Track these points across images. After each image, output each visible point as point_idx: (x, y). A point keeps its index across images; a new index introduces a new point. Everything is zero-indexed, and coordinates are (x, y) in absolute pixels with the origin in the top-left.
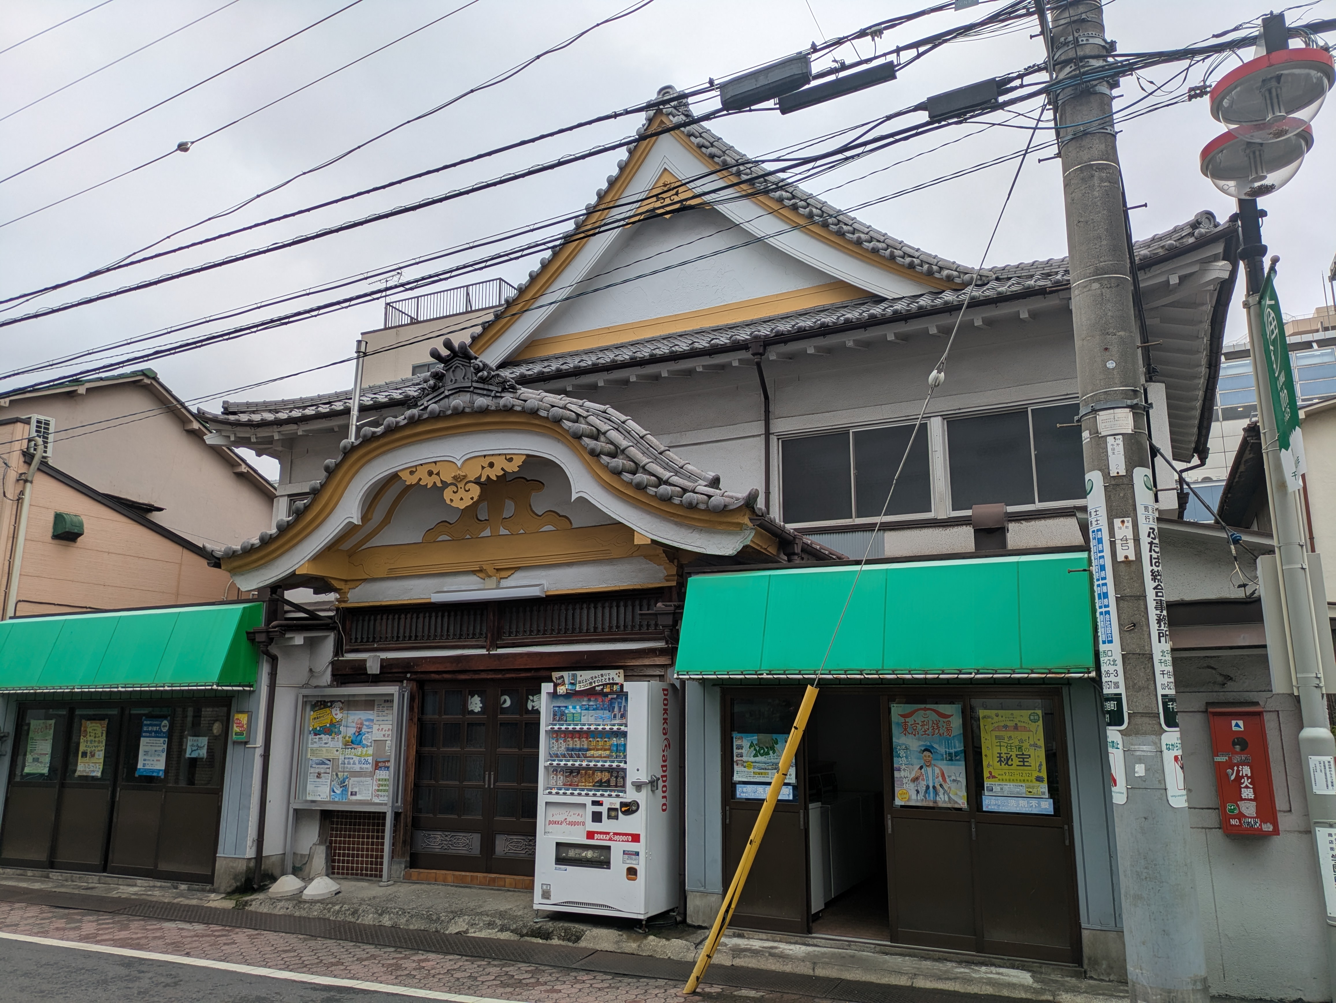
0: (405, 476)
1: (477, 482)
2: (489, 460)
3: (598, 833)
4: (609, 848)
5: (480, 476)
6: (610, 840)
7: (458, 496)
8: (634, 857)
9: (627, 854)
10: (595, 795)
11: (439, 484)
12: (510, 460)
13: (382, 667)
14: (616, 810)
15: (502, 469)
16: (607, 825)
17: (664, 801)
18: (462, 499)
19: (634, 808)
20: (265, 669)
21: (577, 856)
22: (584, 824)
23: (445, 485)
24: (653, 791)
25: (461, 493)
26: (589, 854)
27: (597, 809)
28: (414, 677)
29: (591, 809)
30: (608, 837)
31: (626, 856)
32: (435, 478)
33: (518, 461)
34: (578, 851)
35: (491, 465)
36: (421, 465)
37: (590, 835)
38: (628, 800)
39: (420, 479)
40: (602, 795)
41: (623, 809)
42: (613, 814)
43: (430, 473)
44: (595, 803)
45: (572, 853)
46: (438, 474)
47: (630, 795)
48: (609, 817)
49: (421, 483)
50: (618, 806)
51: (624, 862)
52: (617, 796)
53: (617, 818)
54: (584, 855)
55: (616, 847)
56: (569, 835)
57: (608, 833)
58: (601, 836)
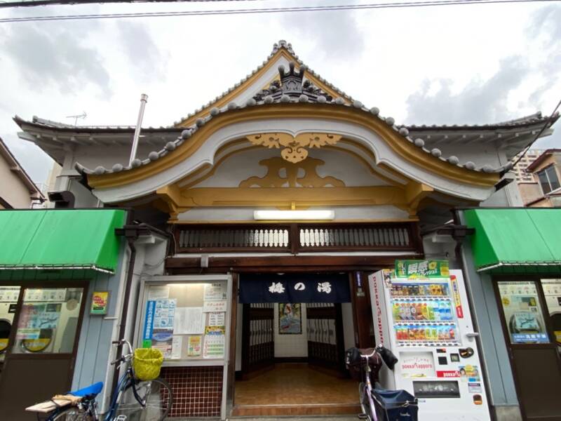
0: (252, 139)
1: (306, 147)
2: (315, 136)
3: (445, 372)
4: (456, 383)
5: (309, 145)
6: (456, 376)
7: (292, 155)
8: (477, 387)
10: (438, 345)
11: (278, 147)
12: (331, 137)
13: (209, 263)
14: (457, 355)
15: (326, 142)
16: (451, 366)
18: (295, 157)
19: (470, 353)
21: (431, 390)
22: (433, 366)
23: (282, 147)
25: (295, 153)
26: (440, 388)
27: (442, 355)
28: (236, 270)
29: (437, 355)
30: (454, 375)
31: (471, 387)
32: (274, 143)
33: (337, 138)
34: (430, 386)
35: (317, 139)
36: (265, 134)
37: (440, 374)
38: (464, 347)
39: (264, 142)
40: (444, 345)
41: (463, 354)
42: (455, 358)
43: (271, 139)
44: (439, 351)
45: (426, 388)
46: (278, 140)
47: (465, 344)
48: (452, 361)
49: (264, 145)
50: (458, 352)
51: (470, 392)
52: (456, 345)
53: (459, 360)
54: (436, 388)
55: (462, 381)
56: (423, 375)
57: (454, 372)
58: (449, 374)
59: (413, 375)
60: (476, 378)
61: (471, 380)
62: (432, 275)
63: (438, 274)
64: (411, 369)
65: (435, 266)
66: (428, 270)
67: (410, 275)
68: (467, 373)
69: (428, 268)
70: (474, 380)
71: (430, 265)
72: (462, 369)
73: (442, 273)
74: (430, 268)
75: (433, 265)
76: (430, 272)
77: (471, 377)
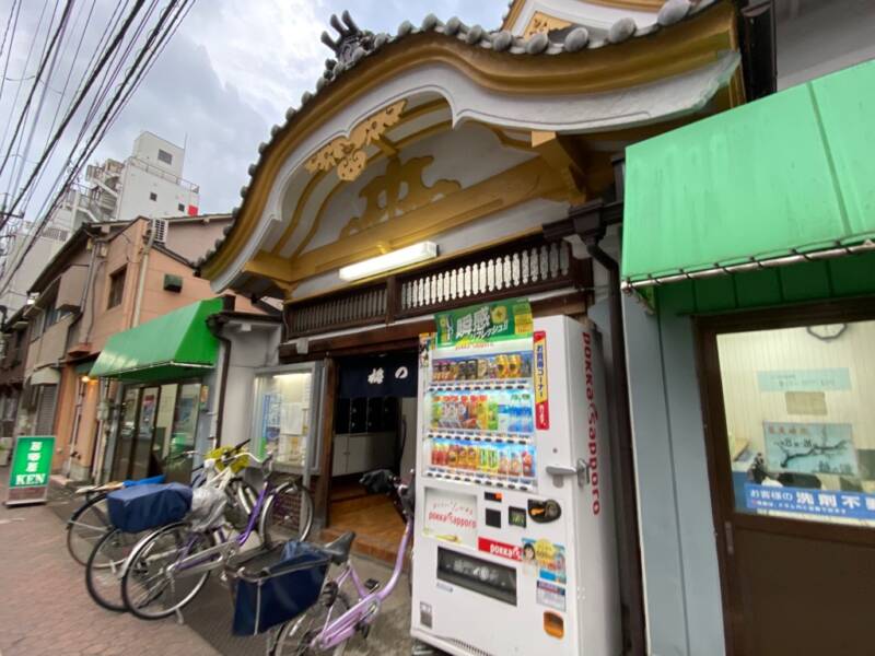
0: (309, 166)
2: (372, 120)
3: (496, 544)
4: (513, 572)
6: (514, 558)
8: (556, 596)
9: (543, 588)
10: (489, 484)
11: (333, 163)
13: (309, 348)
14: (522, 511)
15: (384, 125)
16: (507, 533)
17: (595, 498)
18: (352, 171)
19: (552, 513)
20: (222, 351)
21: (467, 572)
22: (474, 524)
23: (338, 161)
24: (580, 485)
25: (351, 164)
26: (484, 573)
27: (493, 505)
28: (330, 354)
29: (483, 505)
30: (511, 553)
31: (542, 592)
32: (330, 159)
33: (398, 111)
34: (467, 565)
35: (374, 125)
36: (320, 150)
37: (485, 545)
38: (541, 498)
39: (320, 165)
40: (500, 485)
41: (534, 512)
42: (517, 518)
43: (326, 155)
44: (490, 496)
45: (459, 566)
46: (332, 154)
47: (544, 491)
48: (511, 522)
49: (320, 169)
50: (525, 506)
51: (539, 601)
52: (524, 489)
53: (524, 525)
54: (475, 572)
55: (524, 572)
56: (455, 539)
57: (511, 547)
58: (501, 550)
59: (442, 535)
60: (557, 573)
61: (543, 574)
62: (497, 334)
63: (510, 332)
64: (441, 523)
65: (504, 315)
66: (492, 325)
67: (460, 339)
68: (537, 557)
69: (490, 320)
70: (553, 578)
71: (494, 313)
72: (528, 546)
73: (516, 329)
74: (496, 320)
75: (499, 314)
76: (494, 330)
77: (546, 570)
